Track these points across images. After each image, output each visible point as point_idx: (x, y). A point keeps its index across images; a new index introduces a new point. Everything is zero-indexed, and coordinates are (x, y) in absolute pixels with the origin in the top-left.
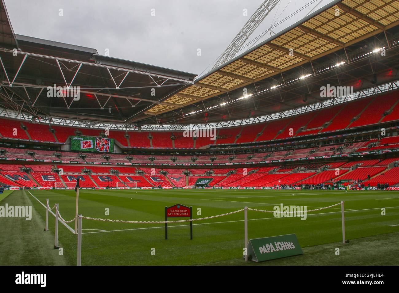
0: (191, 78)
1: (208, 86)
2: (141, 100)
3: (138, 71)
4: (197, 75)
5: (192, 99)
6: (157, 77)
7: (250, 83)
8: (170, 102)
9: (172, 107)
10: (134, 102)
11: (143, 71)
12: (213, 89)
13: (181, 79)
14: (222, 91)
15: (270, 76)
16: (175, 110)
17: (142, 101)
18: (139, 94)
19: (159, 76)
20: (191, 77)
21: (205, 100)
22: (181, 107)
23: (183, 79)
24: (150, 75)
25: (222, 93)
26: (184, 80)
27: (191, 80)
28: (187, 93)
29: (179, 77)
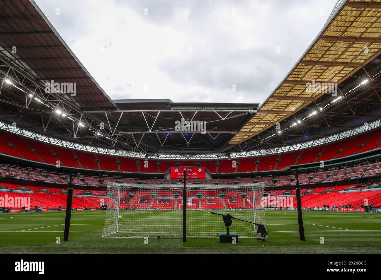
0: (254, 107)
1: (271, 111)
2: (220, 132)
3: (206, 109)
4: (259, 104)
5: (265, 125)
6: (221, 112)
7: (311, 102)
8: (246, 131)
9: (250, 135)
10: (214, 135)
11: (209, 108)
12: (279, 114)
13: (245, 110)
16: (253, 138)
17: (221, 133)
18: (216, 128)
19: (223, 111)
20: (254, 106)
22: (257, 134)
24: (215, 111)
25: (289, 115)
26: (248, 110)
27: (255, 109)
28: (257, 121)
29: (243, 109)
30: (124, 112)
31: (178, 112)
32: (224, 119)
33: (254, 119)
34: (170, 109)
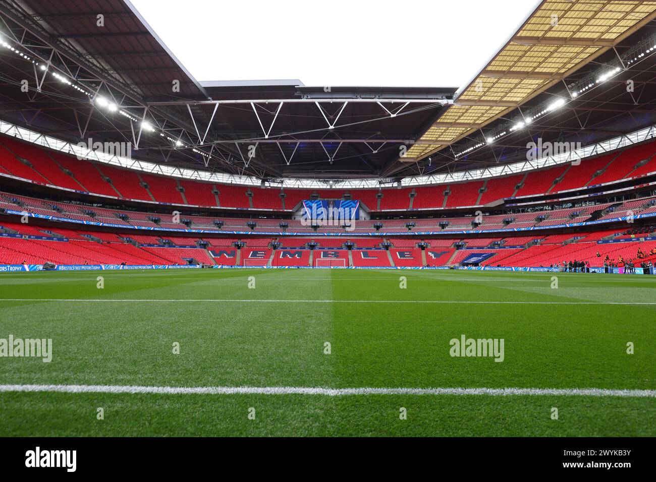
0: (449, 95)
1: (479, 102)
2: (385, 142)
3: (363, 98)
4: (456, 89)
5: (464, 129)
6: (390, 103)
7: (555, 82)
8: (431, 139)
9: (437, 146)
10: (374, 146)
11: (369, 97)
12: (492, 106)
13: (432, 99)
14: (509, 107)
15: (590, 60)
16: (442, 151)
17: (387, 143)
18: (379, 133)
19: (393, 101)
20: (448, 92)
21: (483, 127)
22: (449, 144)
23: (435, 99)
24: (379, 101)
25: (511, 109)
26: (437, 99)
27: (450, 98)
28: (451, 121)
29: (429, 97)
30: (220, 104)
31: (314, 104)
32: (395, 115)
33: (447, 117)
34: (300, 98)
